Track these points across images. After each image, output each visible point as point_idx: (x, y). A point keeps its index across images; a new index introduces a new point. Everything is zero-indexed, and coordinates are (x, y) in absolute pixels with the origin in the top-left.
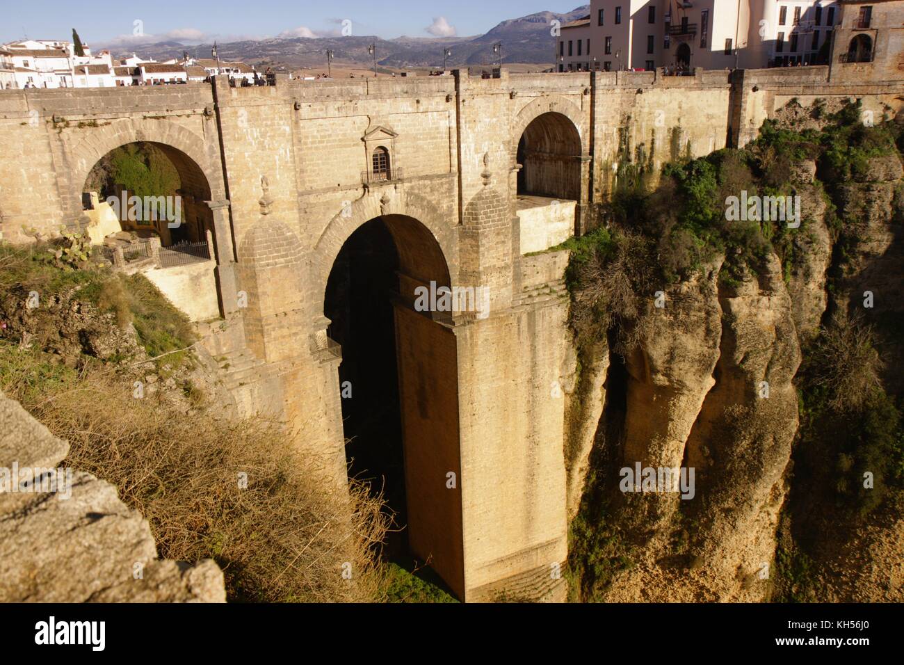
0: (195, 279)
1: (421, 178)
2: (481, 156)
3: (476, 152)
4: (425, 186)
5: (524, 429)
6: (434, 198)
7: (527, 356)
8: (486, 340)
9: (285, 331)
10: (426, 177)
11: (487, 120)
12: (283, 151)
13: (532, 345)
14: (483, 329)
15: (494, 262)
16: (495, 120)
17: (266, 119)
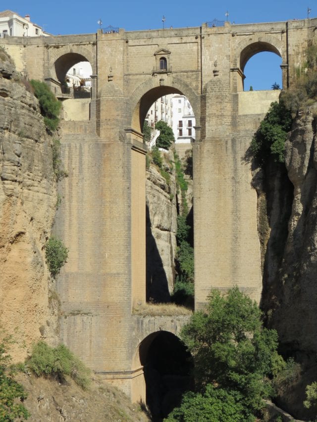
0: (84, 105)
1: (182, 72)
2: (213, 62)
3: (210, 60)
4: (184, 75)
5: (230, 207)
6: (188, 81)
7: (231, 164)
8: (208, 151)
9: (109, 127)
10: (185, 72)
11: (217, 45)
12: (120, 57)
13: (234, 158)
14: (207, 144)
15: (215, 112)
16: (221, 45)
17: (114, 45)
